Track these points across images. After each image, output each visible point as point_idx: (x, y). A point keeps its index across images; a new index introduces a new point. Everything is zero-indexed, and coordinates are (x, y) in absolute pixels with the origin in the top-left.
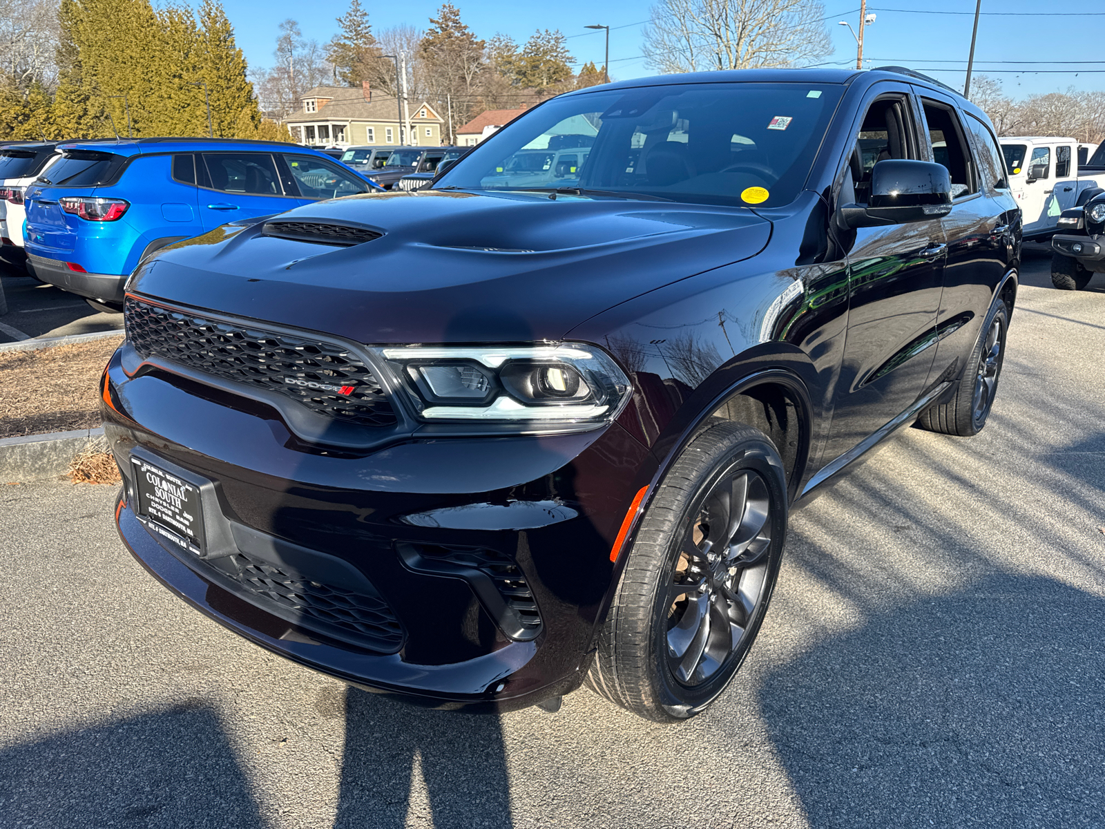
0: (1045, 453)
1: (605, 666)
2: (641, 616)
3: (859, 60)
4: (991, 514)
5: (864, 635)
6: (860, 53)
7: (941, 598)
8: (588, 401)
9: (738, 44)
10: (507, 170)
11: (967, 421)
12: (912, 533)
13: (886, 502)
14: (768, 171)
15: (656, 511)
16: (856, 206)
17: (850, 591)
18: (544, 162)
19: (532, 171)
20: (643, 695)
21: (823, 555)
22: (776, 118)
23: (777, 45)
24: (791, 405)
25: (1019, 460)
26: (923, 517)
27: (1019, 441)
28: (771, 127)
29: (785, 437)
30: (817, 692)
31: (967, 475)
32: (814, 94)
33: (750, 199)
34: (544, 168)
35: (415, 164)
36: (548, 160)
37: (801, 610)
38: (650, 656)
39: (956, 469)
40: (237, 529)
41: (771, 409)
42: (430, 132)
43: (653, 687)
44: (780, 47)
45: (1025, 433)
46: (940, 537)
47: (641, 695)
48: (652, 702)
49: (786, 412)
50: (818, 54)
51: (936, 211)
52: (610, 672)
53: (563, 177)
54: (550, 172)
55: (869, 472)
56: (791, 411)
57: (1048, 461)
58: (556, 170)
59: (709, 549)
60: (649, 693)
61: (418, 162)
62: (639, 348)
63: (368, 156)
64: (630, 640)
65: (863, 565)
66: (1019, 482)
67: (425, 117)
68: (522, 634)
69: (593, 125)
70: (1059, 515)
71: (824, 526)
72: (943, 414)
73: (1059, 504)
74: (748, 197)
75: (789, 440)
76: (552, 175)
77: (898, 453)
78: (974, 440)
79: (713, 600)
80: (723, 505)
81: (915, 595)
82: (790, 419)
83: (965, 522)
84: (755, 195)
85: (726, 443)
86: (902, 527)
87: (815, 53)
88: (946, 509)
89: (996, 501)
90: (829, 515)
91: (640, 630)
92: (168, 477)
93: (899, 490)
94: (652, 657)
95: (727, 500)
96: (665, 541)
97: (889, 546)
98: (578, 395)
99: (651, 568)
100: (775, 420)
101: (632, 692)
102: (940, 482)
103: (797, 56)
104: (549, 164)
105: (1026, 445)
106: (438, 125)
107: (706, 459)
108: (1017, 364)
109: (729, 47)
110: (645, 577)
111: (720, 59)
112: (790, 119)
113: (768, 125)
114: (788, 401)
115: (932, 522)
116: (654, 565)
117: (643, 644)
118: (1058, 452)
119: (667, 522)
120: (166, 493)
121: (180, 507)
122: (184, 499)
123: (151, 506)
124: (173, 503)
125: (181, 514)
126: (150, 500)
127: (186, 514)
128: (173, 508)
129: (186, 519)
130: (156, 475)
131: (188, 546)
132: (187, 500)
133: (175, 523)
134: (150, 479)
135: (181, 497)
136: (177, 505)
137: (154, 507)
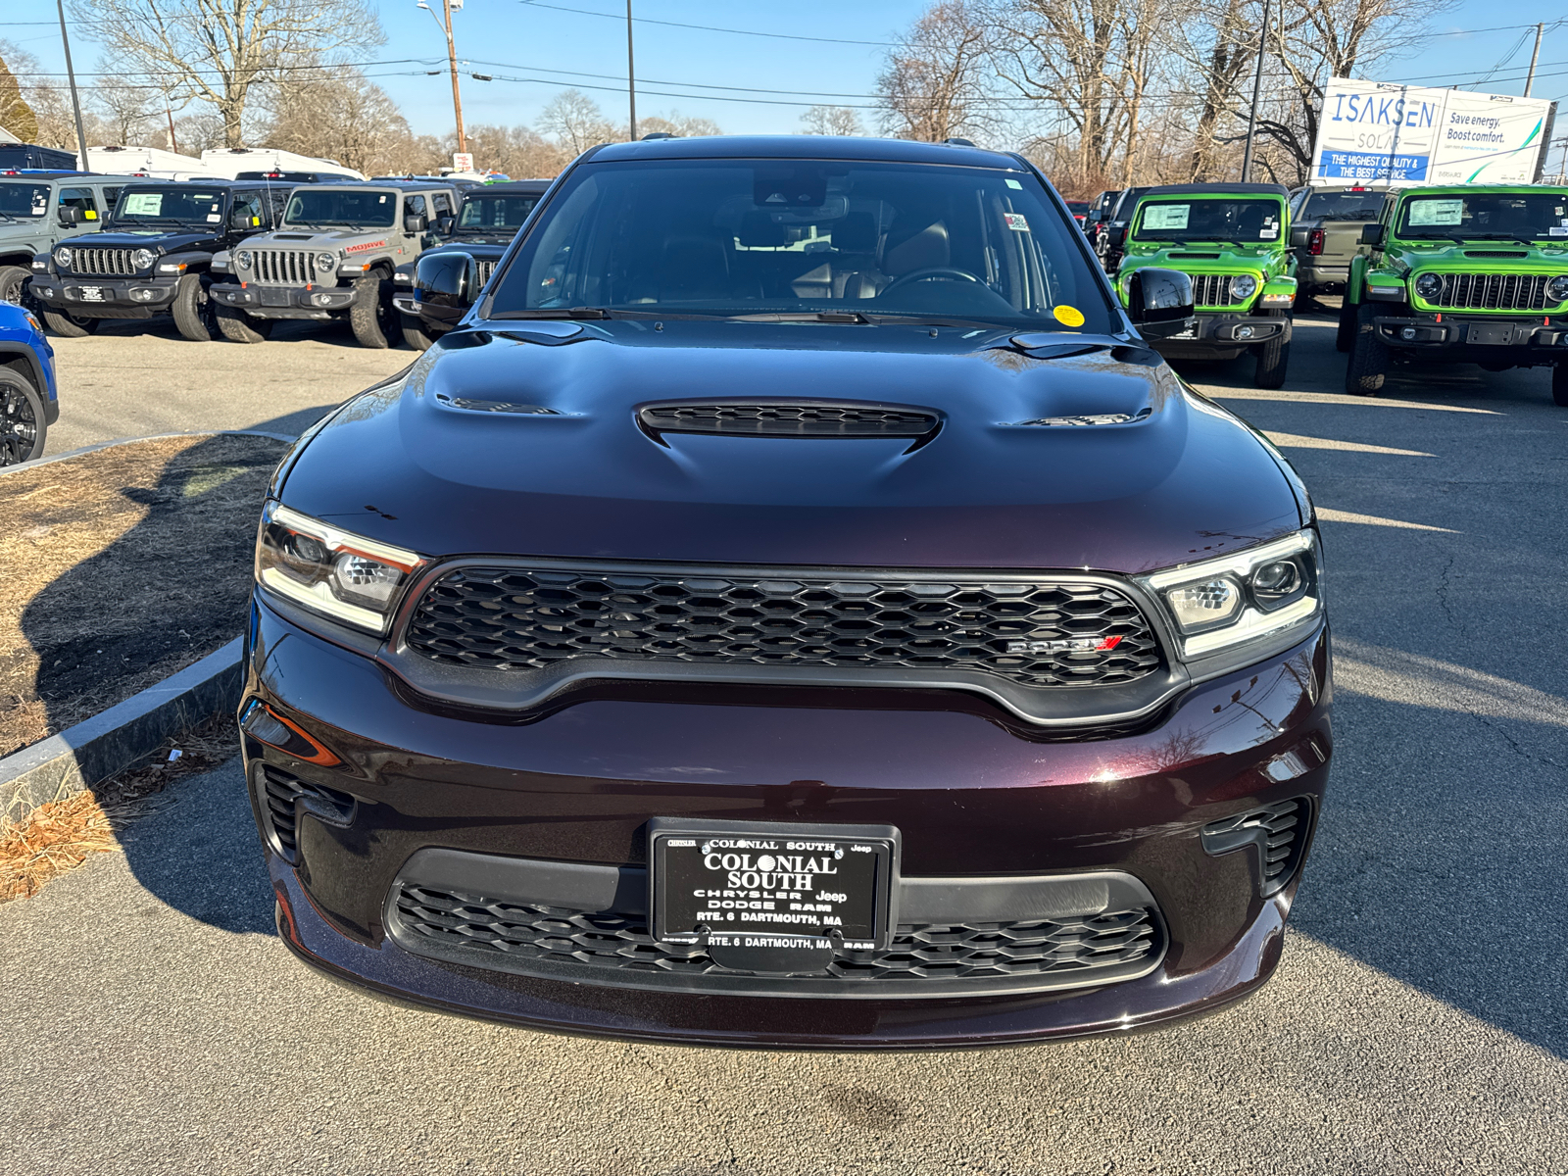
3: (452, 60)
6: (451, 50)
9: (237, 14)
18: (31, 201)
23: (300, 22)
34: (34, 212)
36: (39, 197)
44: (303, 26)
50: (364, 42)
54: (48, 218)
58: (60, 216)
76: (55, 224)
87: (360, 40)
92: (790, 845)
103: (334, 42)
104: (42, 204)
109: (224, 18)
111: (212, 37)
120: (765, 876)
121: (808, 887)
122: (826, 870)
123: (706, 909)
124: (786, 886)
125: (808, 897)
126: (707, 899)
127: (824, 896)
128: (780, 895)
129: (824, 902)
130: (740, 852)
131: (837, 944)
132: (835, 872)
133: (779, 918)
134: (715, 862)
135: (816, 870)
136: (798, 887)
137: (713, 910)
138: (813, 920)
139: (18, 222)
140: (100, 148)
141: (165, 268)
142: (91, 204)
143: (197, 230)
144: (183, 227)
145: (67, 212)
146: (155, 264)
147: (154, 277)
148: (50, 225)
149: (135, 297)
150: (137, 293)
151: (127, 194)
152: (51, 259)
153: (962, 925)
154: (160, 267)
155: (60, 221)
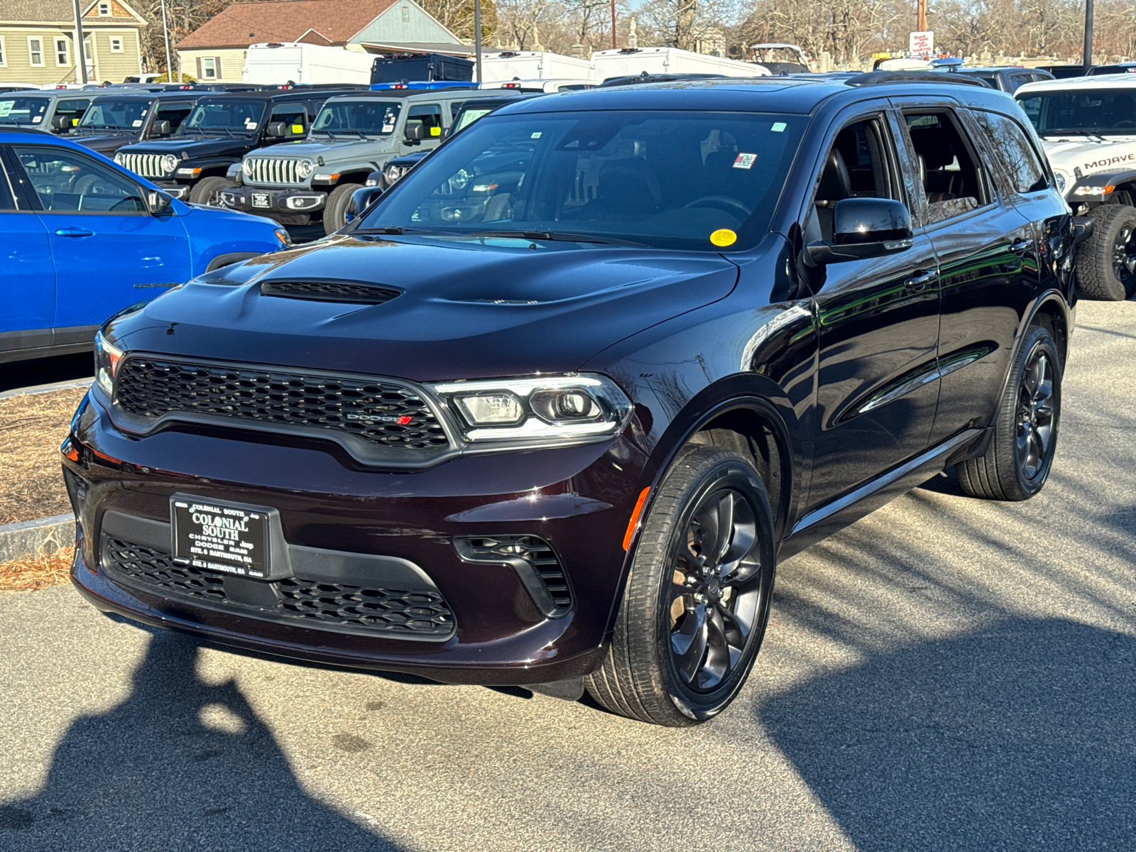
0: (1108, 513)
1: (619, 659)
2: (648, 605)
4: (1022, 572)
5: (863, 669)
7: (947, 640)
8: (599, 419)
10: (314, 132)
11: (1012, 479)
12: (928, 593)
13: (905, 568)
14: (738, 205)
15: (656, 516)
16: (823, 243)
17: (854, 640)
18: (383, 118)
19: (363, 135)
20: (653, 681)
21: (828, 615)
22: (741, 155)
24: (769, 434)
25: (1073, 521)
26: (945, 579)
27: (1081, 502)
28: (736, 165)
29: (769, 468)
30: (814, 706)
31: (1007, 539)
32: (779, 127)
33: (720, 242)
34: (384, 130)
35: (137, 123)
36: (390, 115)
37: (802, 656)
38: (657, 641)
39: (996, 534)
40: (297, 551)
41: (753, 441)
42: (121, 45)
43: (661, 673)
45: (1093, 494)
46: (959, 594)
47: (651, 682)
48: (662, 689)
49: (766, 441)
51: (897, 246)
52: (623, 663)
53: (419, 144)
54: (395, 135)
55: (892, 542)
56: (770, 439)
57: (1108, 520)
58: (406, 133)
59: (702, 563)
60: (658, 679)
61: (144, 119)
62: (631, 379)
63: (42, 109)
64: (640, 628)
65: (872, 621)
66: (1066, 543)
67: (109, 14)
68: (555, 614)
69: (443, 23)
70: (1097, 568)
71: (833, 592)
72: (983, 472)
73: (1102, 559)
74: (716, 240)
75: (772, 471)
76: (400, 142)
77: (931, 522)
78: (1027, 505)
79: (710, 612)
80: (712, 520)
81: (921, 639)
82: (770, 447)
83: (989, 579)
84: (723, 238)
85: (711, 460)
86: (919, 588)
88: (971, 569)
89: (1032, 561)
90: (839, 582)
91: (648, 617)
92: (226, 512)
93: (921, 557)
94: (660, 642)
95: (715, 515)
96: (664, 541)
97: (902, 604)
98: (591, 414)
99: (654, 562)
100: (758, 453)
101: (644, 679)
102: (972, 547)
104: (392, 122)
105: (1088, 506)
106: (136, 30)
107: (693, 474)
108: (1115, 416)
110: (650, 570)
112: (754, 156)
113: (733, 163)
114: (766, 430)
115: (953, 582)
116: (657, 561)
117: (651, 630)
118: (1124, 511)
119: (666, 525)
120: (218, 529)
121: (237, 539)
122: (243, 529)
123: (195, 546)
124: (227, 537)
125: (237, 545)
126: (194, 540)
127: (243, 544)
128: (226, 542)
129: (244, 548)
130: (207, 513)
131: (247, 571)
132: (247, 530)
133: (226, 556)
134: (198, 519)
135: (239, 529)
136: (232, 538)
137: (198, 547)
138: (239, 558)
139: (369, 140)
140: (497, 55)
141: (480, 188)
142: (437, 120)
143: (520, 147)
144: (509, 145)
145: (412, 129)
146: (471, 183)
147: (467, 197)
148: (396, 141)
149: (446, 216)
150: (449, 213)
151: (463, 111)
152: (381, 178)
153: (335, 585)
154: (473, 187)
155: (405, 138)
